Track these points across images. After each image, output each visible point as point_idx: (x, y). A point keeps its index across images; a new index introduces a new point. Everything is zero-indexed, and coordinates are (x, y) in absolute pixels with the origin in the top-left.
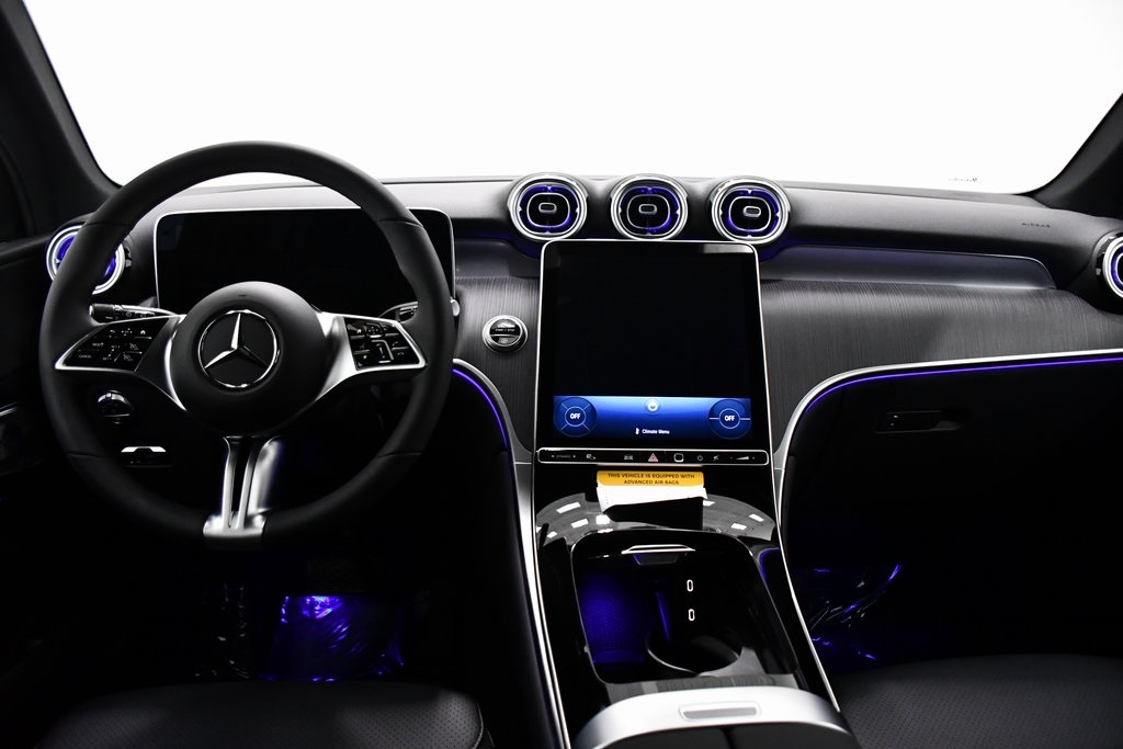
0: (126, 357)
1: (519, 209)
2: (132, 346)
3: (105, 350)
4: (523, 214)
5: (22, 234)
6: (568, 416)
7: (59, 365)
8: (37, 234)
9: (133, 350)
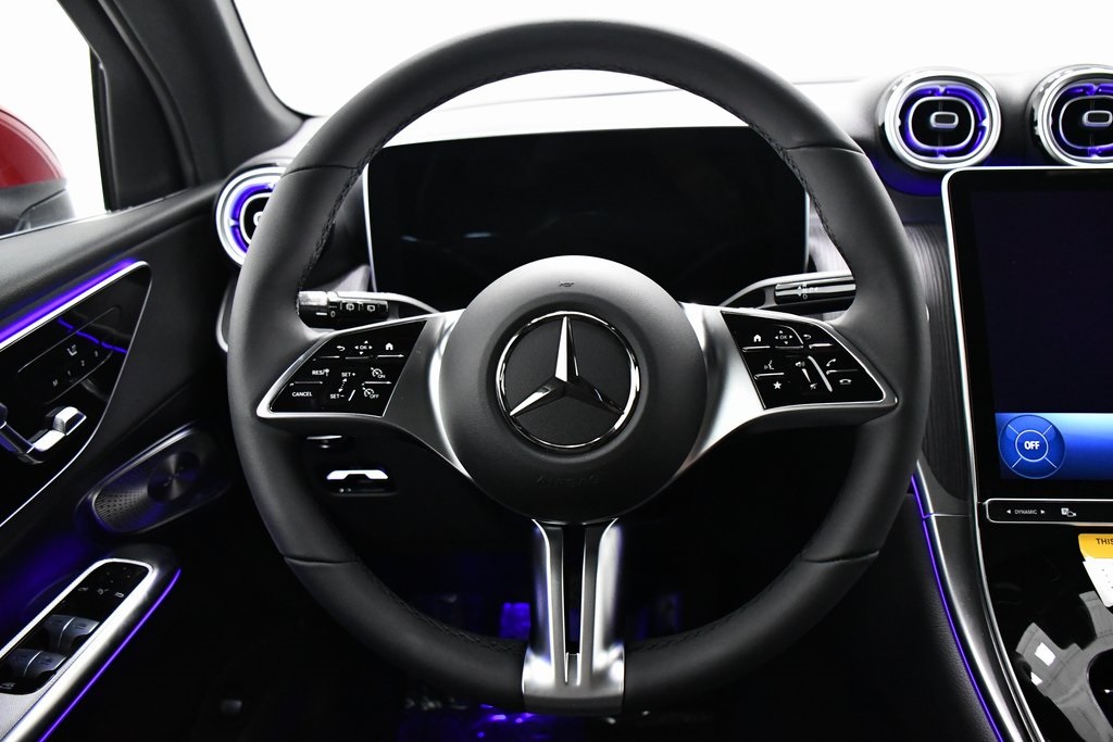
0: (367, 392)
1: (898, 122)
2: (375, 372)
3: (332, 382)
4: (903, 130)
5: (179, 184)
6: (1021, 445)
7: (263, 410)
8: (199, 183)
9: (376, 379)
